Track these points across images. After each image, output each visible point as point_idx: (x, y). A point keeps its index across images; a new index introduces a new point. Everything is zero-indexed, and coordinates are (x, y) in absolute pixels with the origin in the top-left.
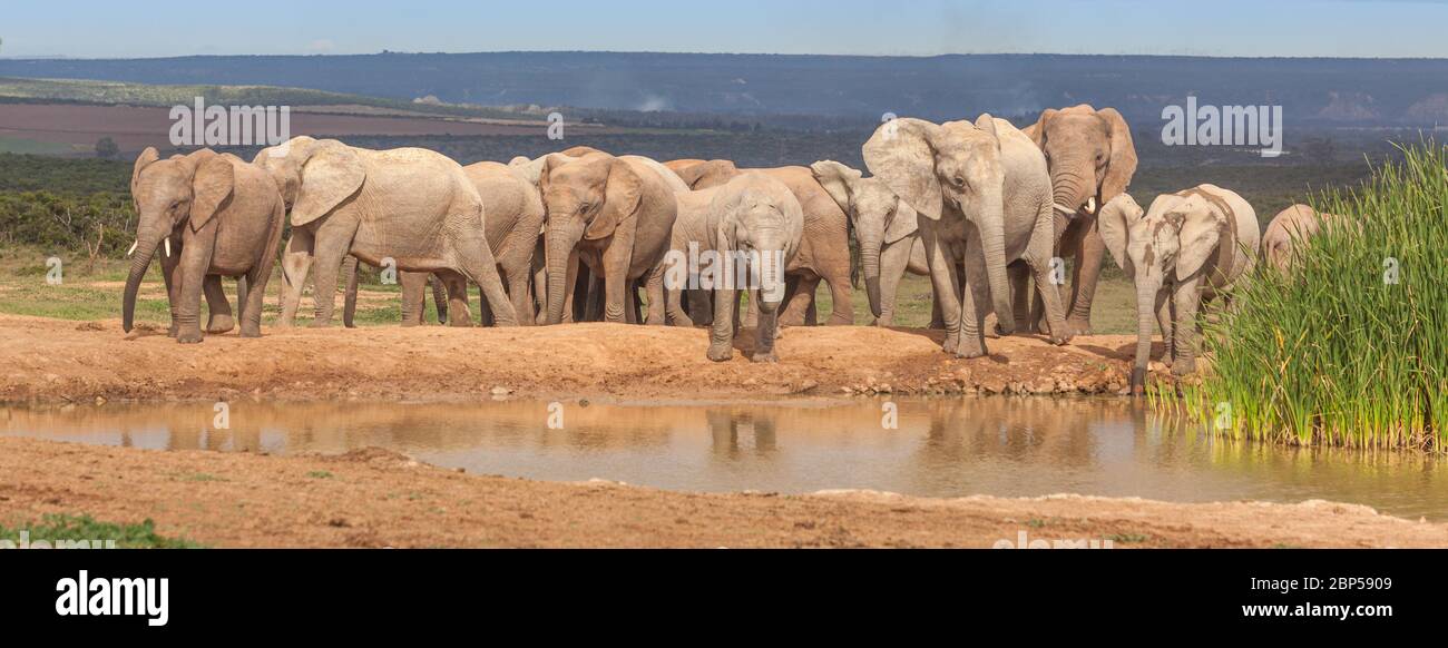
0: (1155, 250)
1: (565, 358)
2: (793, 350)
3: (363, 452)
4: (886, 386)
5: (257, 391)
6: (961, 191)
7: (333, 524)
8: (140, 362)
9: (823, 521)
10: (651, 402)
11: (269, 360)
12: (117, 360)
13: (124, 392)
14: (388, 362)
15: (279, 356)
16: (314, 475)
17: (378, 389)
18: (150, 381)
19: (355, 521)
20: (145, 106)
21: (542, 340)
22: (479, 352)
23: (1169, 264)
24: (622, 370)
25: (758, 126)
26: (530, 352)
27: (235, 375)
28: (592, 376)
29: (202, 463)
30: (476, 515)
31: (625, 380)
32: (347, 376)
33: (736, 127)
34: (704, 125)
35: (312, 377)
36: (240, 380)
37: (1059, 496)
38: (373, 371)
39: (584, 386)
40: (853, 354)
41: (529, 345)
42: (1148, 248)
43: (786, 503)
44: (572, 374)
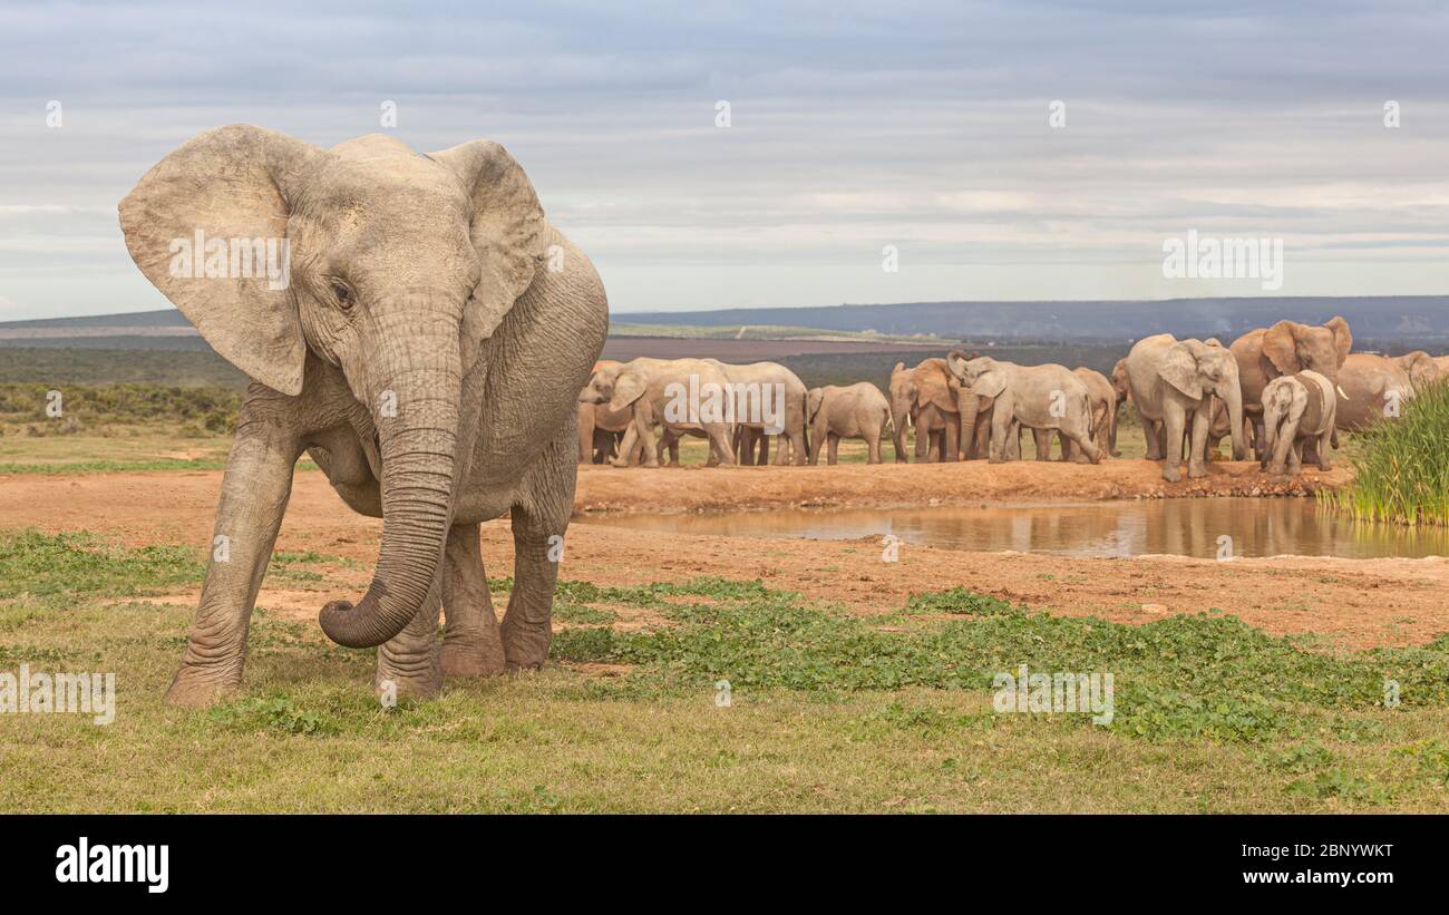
0: (1277, 398)
1: (971, 481)
2: (1106, 473)
3: (872, 537)
4: (1161, 494)
5: (792, 503)
6: (1216, 381)
7: (862, 579)
8: (724, 488)
9: (1146, 573)
10: (1023, 506)
11: (799, 485)
12: (711, 487)
13: (715, 506)
14: (868, 485)
15: (804, 483)
16: (846, 551)
17: (863, 501)
18: (729, 499)
19: (875, 578)
20: (705, 339)
21: (957, 470)
22: (921, 478)
23: (1285, 406)
24: (1006, 487)
25: (1065, 344)
26: (951, 477)
27: (779, 494)
28: (987, 491)
29: (779, 546)
30: (943, 573)
31: (1007, 493)
32: (845, 494)
33: (1052, 344)
34: (1033, 343)
35: (824, 494)
36: (783, 497)
37: (1282, 556)
38: (859, 490)
39: (982, 497)
40: (1140, 475)
41: (949, 474)
42: (1273, 397)
43: (1123, 563)
44: (975, 490)
